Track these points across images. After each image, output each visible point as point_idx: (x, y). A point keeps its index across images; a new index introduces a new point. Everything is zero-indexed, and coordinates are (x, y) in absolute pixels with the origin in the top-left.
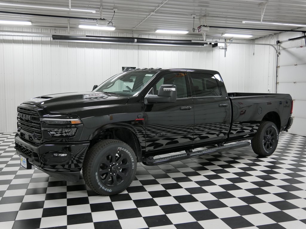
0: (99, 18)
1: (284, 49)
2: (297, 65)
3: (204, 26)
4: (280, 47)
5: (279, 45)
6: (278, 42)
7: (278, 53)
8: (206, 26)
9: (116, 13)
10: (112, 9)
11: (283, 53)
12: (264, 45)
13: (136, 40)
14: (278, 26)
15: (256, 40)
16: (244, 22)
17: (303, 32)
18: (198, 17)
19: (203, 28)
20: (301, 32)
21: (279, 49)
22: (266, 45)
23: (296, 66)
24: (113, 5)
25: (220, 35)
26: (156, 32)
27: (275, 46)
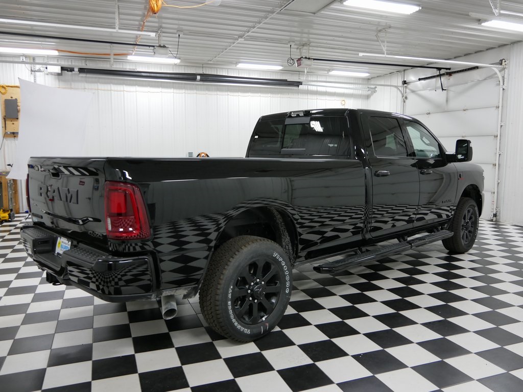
0: (158, 45)
1: (413, 92)
2: (429, 113)
3: (306, 58)
4: (407, 90)
5: (406, 86)
6: (405, 82)
7: (404, 98)
8: (309, 59)
9: (181, 38)
10: (176, 34)
11: (411, 97)
12: (383, 87)
13: (199, 77)
14: (404, 60)
15: (372, 79)
16: (361, 54)
17: (437, 68)
18: (296, 47)
19: (304, 61)
20: (436, 70)
21: (406, 93)
22: (385, 87)
23: (428, 116)
24: (176, 27)
25: (326, 72)
26: (237, 66)
27: (400, 88)
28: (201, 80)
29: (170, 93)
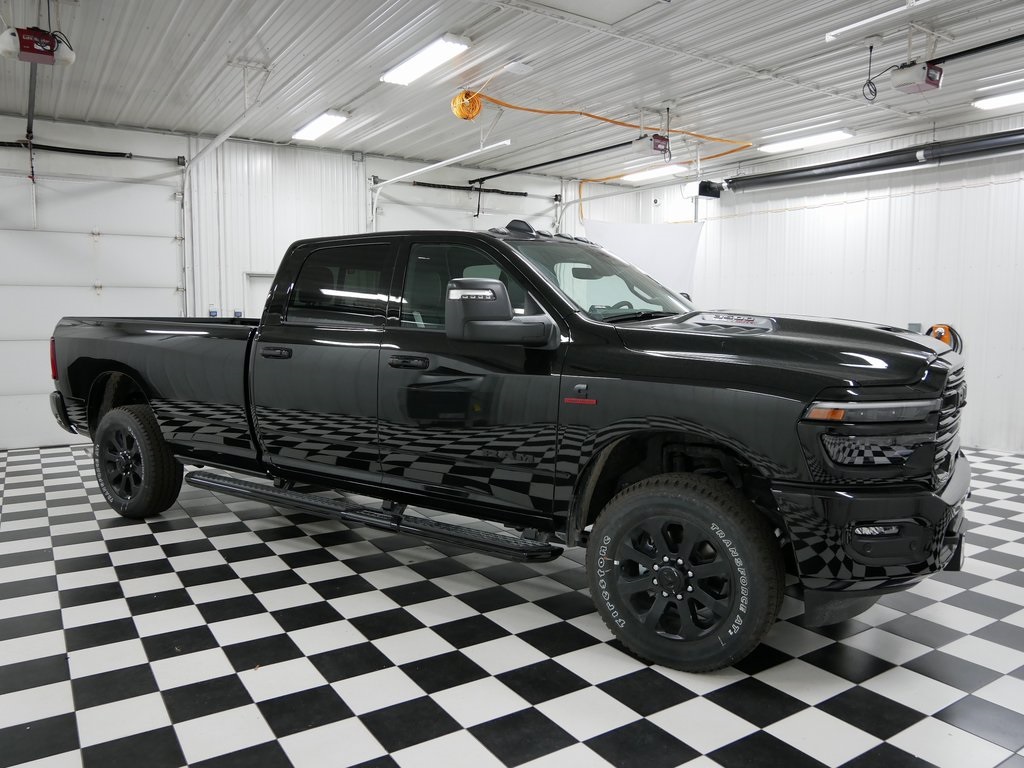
13: (920, 155)
28: (929, 159)
29: (884, 197)
